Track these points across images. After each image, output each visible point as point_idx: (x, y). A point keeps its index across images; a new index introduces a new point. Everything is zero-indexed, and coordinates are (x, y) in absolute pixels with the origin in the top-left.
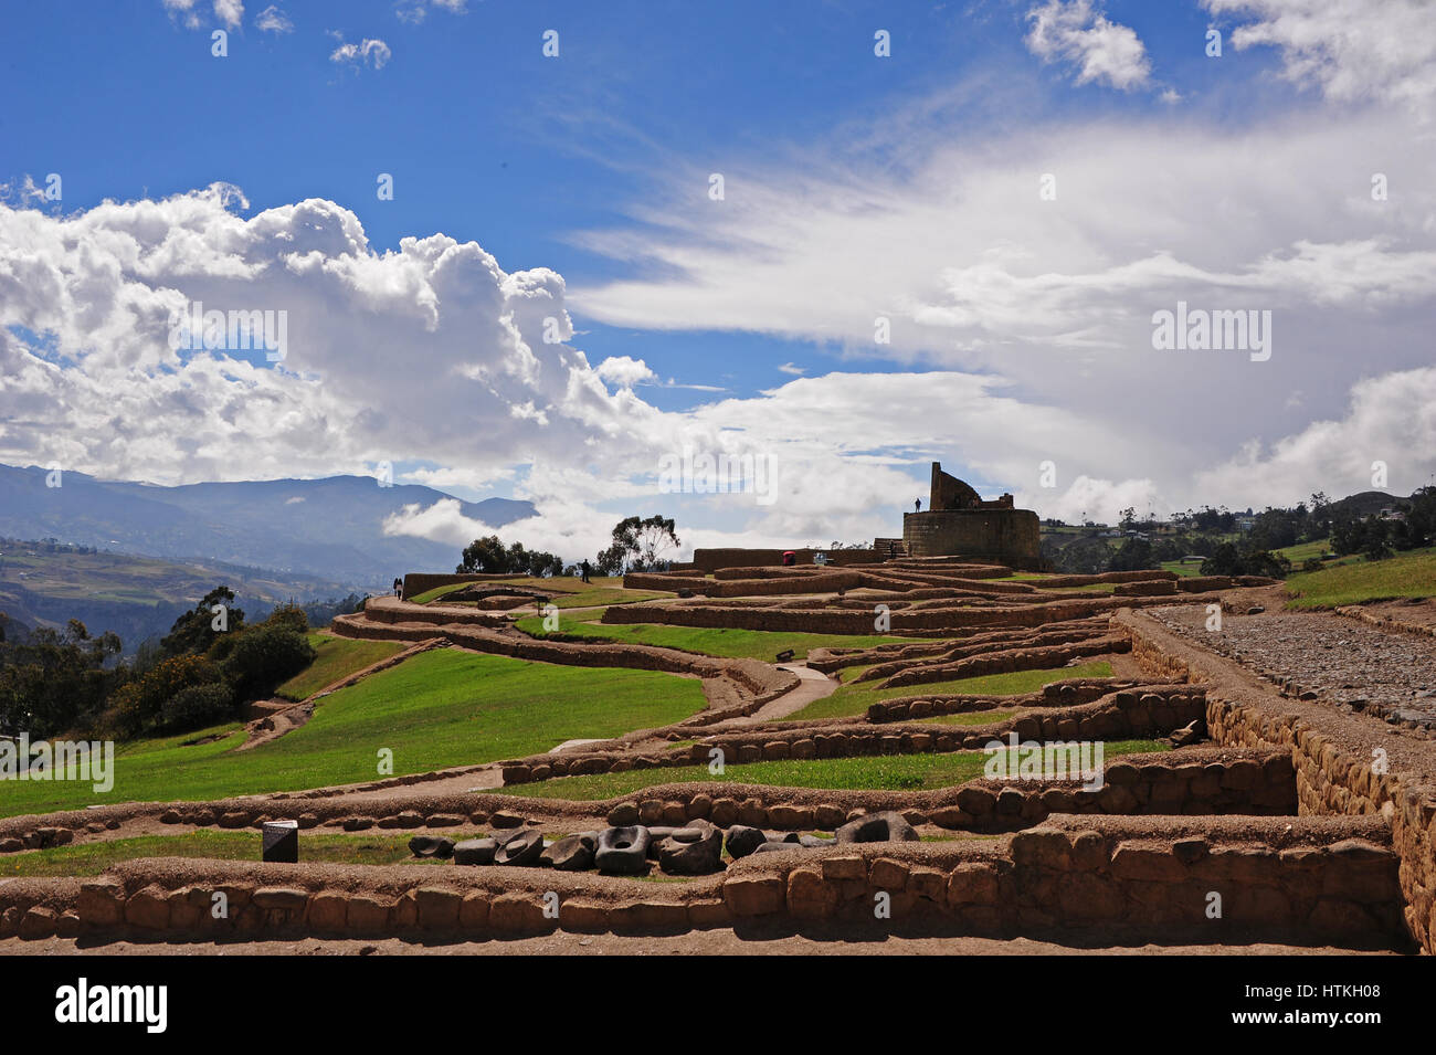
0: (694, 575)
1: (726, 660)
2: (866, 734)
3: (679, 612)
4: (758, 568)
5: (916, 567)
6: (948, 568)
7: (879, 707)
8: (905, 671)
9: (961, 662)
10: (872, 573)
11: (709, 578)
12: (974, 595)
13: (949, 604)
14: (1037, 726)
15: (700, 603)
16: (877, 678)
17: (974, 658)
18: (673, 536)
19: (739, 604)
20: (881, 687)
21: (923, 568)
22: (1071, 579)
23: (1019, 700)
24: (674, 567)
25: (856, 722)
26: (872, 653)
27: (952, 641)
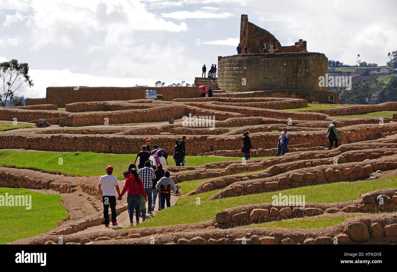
0: (48, 108)
1: (80, 178)
2: (222, 237)
3: (38, 139)
4: (102, 102)
5: (230, 101)
6: (255, 101)
7: (224, 214)
8: (235, 184)
9: (280, 176)
10: (195, 105)
11: (61, 111)
12: (277, 122)
13: (261, 130)
14: (366, 228)
15: (56, 132)
16: (211, 190)
17: (291, 173)
18: (27, 77)
19: (89, 132)
20: (216, 198)
21: (235, 101)
22: (356, 109)
23: (342, 207)
24: (30, 102)
25: (205, 227)
26: (203, 169)
27: (267, 159)
